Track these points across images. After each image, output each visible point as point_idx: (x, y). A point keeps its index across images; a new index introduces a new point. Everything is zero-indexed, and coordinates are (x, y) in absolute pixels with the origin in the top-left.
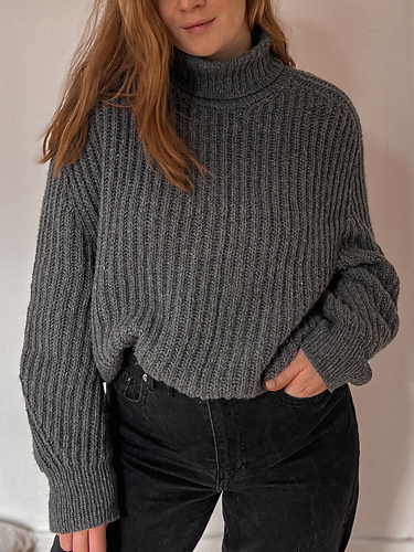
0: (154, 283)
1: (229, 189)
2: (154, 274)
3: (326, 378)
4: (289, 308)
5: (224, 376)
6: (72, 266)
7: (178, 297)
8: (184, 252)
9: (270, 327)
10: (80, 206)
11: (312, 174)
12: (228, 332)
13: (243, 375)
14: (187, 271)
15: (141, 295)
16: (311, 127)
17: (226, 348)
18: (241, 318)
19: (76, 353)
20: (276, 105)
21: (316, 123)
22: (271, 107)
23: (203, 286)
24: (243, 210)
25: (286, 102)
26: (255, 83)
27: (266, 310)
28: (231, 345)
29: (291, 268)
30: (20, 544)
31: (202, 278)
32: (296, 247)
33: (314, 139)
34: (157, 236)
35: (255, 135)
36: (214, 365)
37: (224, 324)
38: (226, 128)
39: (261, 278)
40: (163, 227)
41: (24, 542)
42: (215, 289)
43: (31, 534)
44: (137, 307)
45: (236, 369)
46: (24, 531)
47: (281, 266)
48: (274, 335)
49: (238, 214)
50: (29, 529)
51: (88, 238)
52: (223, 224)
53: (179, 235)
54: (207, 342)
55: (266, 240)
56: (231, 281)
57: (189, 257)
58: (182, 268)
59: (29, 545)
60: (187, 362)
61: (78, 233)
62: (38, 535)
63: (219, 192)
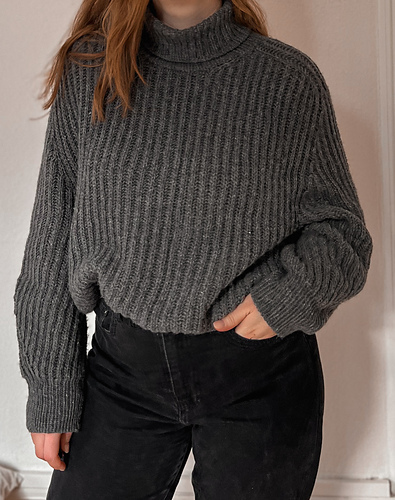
0: (114, 226)
1: (184, 144)
2: (113, 218)
3: (271, 323)
4: (235, 255)
5: (172, 313)
6: (53, 207)
7: (133, 240)
8: (139, 199)
9: (215, 271)
10: (62, 157)
11: (267, 133)
12: (178, 273)
13: (187, 312)
14: (142, 216)
15: (105, 236)
16: (268, 90)
17: (175, 287)
18: (190, 262)
19: (52, 282)
20: (236, 69)
21: (273, 86)
22: (231, 70)
23: (155, 230)
24: (194, 163)
25: (246, 67)
26: (219, 49)
27: (214, 256)
28: (180, 285)
29: (238, 218)
30: (6, 484)
31: (155, 224)
32: (244, 200)
33: (270, 101)
34: (114, 184)
35: (214, 96)
36: (163, 303)
37: (175, 266)
38: (187, 90)
39: (209, 225)
40: (120, 176)
41: (10, 483)
42: (165, 234)
43: (16, 474)
44: (101, 247)
45: (182, 308)
46: (9, 471)
47: (229, 217)
48: (218, 279)
49: (189, 167)
50: (14, 470)
51: (68, 184)
52: (174, 175)
53: (135, 184)
54: (158, 281)
55: (213, 192)
56: (181, 227)
57: (143, 204)
58: (137, 214)
59: (14, 485)
60: (140, 299)
61: (60, 180)
62: (23, 475)
63: (174, 146)
